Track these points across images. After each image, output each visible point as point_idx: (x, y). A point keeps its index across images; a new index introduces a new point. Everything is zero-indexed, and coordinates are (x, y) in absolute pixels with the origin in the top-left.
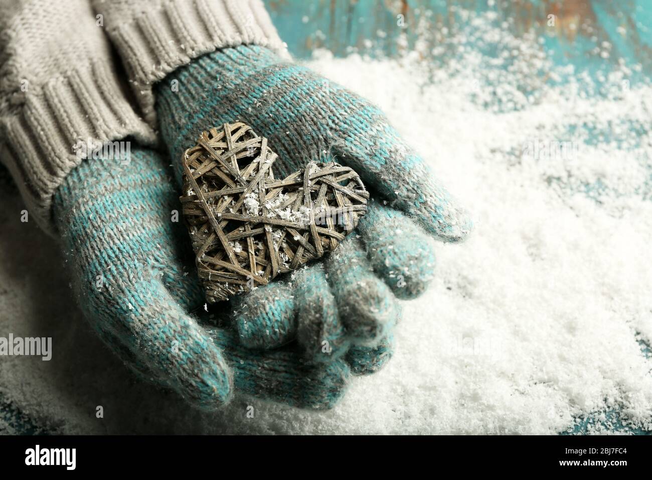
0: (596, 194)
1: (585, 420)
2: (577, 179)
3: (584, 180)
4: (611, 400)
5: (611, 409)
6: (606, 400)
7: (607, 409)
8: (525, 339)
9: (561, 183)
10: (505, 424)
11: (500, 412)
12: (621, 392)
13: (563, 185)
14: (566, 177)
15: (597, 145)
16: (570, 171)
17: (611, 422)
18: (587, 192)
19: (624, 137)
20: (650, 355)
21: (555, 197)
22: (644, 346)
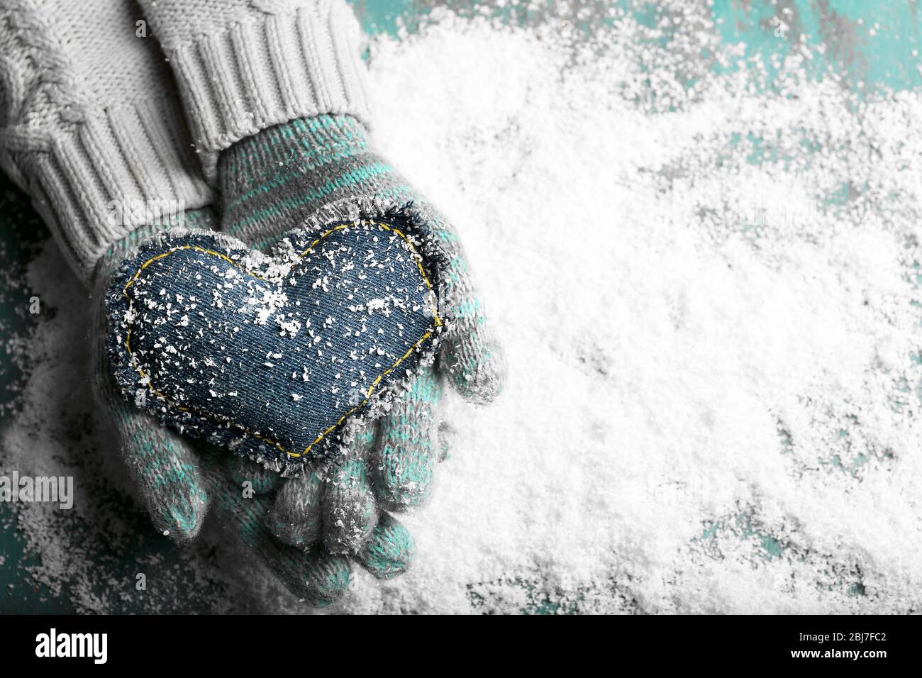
0: (754, 235)
1: (715, 524)
2: (734, 213)
3: (741, 215)
4: (743, 505)
5: (742, 512)
6: (738, 502)
7: (738, 513)
8: (658, 432)
9: (715, 217)
10: (631, 536)
11: (628, 521)
12: (754, 495)
13: (717, 221)
14: (722, 210)
15: (761, 164)
16: (726, 202)
17: (741, 527)
18: (744, 231)
19: (793, 154)
20: (790, 447)
21: (708, 238)
22: (784, 437)
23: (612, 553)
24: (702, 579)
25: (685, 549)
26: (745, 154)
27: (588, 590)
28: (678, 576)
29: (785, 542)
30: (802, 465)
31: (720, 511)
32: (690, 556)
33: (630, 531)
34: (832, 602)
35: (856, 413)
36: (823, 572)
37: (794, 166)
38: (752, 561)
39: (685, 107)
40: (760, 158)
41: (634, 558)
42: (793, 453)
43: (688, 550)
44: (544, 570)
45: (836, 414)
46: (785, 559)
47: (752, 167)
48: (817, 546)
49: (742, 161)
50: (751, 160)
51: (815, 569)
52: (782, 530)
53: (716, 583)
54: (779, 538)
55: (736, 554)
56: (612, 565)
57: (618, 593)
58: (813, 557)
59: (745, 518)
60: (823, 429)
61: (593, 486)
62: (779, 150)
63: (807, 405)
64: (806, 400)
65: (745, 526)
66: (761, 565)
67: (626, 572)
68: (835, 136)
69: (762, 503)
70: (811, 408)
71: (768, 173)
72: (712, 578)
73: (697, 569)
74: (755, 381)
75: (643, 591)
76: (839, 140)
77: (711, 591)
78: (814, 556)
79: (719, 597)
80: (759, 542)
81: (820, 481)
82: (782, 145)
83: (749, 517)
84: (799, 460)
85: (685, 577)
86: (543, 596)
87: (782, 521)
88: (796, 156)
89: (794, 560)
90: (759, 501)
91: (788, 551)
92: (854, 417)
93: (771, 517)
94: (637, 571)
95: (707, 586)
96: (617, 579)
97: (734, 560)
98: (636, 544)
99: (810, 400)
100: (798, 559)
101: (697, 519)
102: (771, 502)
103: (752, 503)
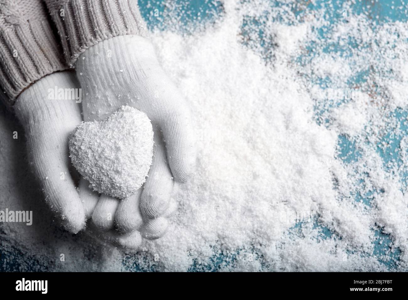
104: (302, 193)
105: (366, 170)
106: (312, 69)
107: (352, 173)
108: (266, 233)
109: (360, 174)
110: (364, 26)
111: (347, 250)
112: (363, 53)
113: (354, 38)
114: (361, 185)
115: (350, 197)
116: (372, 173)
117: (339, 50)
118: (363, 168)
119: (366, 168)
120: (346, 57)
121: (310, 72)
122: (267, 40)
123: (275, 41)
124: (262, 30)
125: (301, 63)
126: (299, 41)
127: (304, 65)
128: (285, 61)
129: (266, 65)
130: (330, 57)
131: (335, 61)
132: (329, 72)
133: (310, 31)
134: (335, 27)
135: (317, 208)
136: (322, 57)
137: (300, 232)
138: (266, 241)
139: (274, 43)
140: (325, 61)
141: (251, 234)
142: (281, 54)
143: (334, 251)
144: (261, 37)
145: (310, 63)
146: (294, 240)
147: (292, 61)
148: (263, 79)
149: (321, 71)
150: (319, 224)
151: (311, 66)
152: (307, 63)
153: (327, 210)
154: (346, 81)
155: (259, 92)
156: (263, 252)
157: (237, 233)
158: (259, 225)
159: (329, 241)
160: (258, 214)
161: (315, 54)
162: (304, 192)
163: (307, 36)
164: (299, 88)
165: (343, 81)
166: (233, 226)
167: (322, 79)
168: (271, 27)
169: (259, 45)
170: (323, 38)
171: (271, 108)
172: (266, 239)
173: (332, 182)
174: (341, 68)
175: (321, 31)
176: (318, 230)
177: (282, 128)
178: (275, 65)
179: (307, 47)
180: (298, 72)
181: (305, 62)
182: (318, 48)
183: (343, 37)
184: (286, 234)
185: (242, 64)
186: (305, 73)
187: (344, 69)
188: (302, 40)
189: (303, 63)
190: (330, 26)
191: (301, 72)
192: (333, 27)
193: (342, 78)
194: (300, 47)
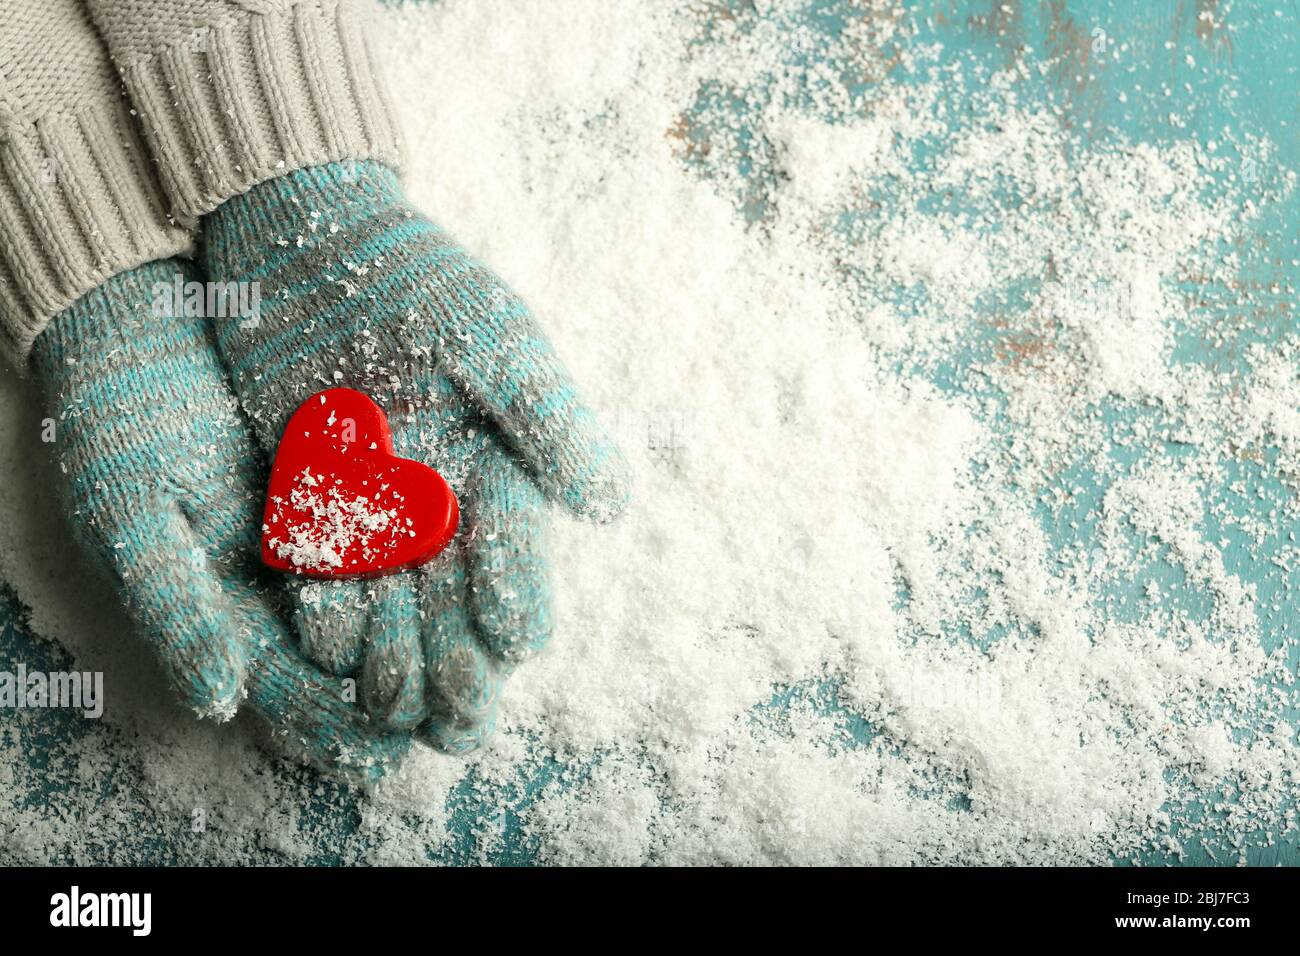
0: (910, 310)
1: (790, 690)
2: (888, 275)
3: (897, 279)
4: (831, 669)
5: (829, 679)
6: (825, 665)
7: (823, 680)
8: (736, 558)
10: (676, 690)
11: (674, 670)
12: (847, 658)
13: (864, 283)
14: (873, 269)
15: (936, 215)
16: (881, 260)
17: (824, 699)
18: (897, 302)
19: (980, 207)
20: (906, 602)
21: (847, 304)
22: (902, 588)
23: (647, 709)
24: (759, 760)
25: (745, 717)
26: (916, 198)
27: (608, 752)
28: (729, 751)
29: (878, 727)
30: (919, 627)
31: (799, 673)
32: (750, 728)
33: (675, 683)
34: (925, 814)
35: (1002, 569)
36: (921, 773)
37: (979, 223)
38: (830, 745)
39: (847, 120)
40: (935, 206)
41: (675, 720)
42: (910, 611)
43: (749, 719)
44: (555, 718)
45: (975, 567)
46: (874, 749)
47: (923, 217)
48: (918, 738)
49: (910, 205)
50: (923, 206)
51: (910, 768)
52: (877, 710)
53: (777, 767)
54: (871, 721)
55: (810, 734)
56: (645, 725)
57: (647, 763)
58: (911, 751)
59: (831, 687)
60: (954, 583)
61: (637, 617)
62: (963, 199)
63: (940, 550)
64: (940, 541)
65: (829, 699)
66: (841, 752)
67: (660, 737)
68: (1041, 190)
69: (856, 670)
70: (943, 554)
71: (943, 227)
72: (772, 761)
73: (755, 745)
74: (874, 507)
75: (679, 764)
76: (1045, 196)
77: (769, 777)
78: (913, 750)
79: (776, 788)
80: (844, 721)
81: (938, 653)
82: (968, 191)
83: (838, 687)
84: (915, 621)
85: (739, 753)
86: (547, 753)
87: (878, 698)
88: (986, 209)
89: (885, 752)
90: (853, 668)
91: (879, 739)
92: (999, 573)
93: (864, 690)
94: (676, 737)
95: (765, 770)
96: (648, 744)
97: (807, 740)
98: (679, 702)
99: (945, 542)
100: (891, 753)
101: (767, 680)
102: (867, 671)
103: (844, 669)
104: (802, 609)
105: (996, 565)
106: (880, 255)
107: (955, 567)
108: (681, 713)
109: (978, 574)
110: (1046, 146)
111: (912, 787)
112: (1033, 224)
113: (1012, 177)
114: (977, 604)
115: (939, 637)
116: (1010, 574)
117: (965, 211)
118: (989, 556)
119: (996, 558)
120: (981, 230)
121: (871, 263)
122: (760, 159)
123: (783, 162)
124: (750, 129)
125: (849, 234)
126: (853, 172)
127: (856, 243)
128: (805, 224)
129: (746, 231)
130: (936, 226)
131: (949, 239)
132: (925, 269)
133: (887, 146)
134: (961, 142)
135: (840, 657)
136: (911, 224)
137: (784, 717)
138: (681, 736)
139: (777, 168)
140: (919, 236)
141: (641, 711)
142: (794, 203)
143: (874, 785)
144: (744, 149)
145: (874, 238)
146: (763, 742)
147: (825, 225)
148: (733, 270)
149: (903, 265)
150: (840, 704)
151: (876, 245)
152: (865, 237)
153: (869, 665)
154: (973, 302)
155: (716, 307)
156: (669, 765)
157: (600, 703)
158: (666, 688)
159: (861, 754)
160: (665, 654)
161: (892, 214)
162: (806, 608)
163: (877, 159)
164: (834, 307)
165: (964, 302)
166: (591, 682)
167: (903, 287)
168: (777, 121)
169: (733, 171)
170: (924, 168)
171: (746, 355)
172: (681, 729)
173: (895, 588)
174: (962, 263)
175: (920, 149)
176: (835, 719)
177: (770, 415)
178: (774, 233)
179: (871, 192)
180: (838, 261)
181: (861, 235)
182: (903, 196)
183: (979, 173)
184: (742, 722)
185: (678, 221)
186: (857, 264)
187: (970, 267)
188: (859, 168)
189: (855, 235)
190: (947, 136)
191: (844, 261)
192: (956, 140)
193: (961, 291)
194: (853, 188)
